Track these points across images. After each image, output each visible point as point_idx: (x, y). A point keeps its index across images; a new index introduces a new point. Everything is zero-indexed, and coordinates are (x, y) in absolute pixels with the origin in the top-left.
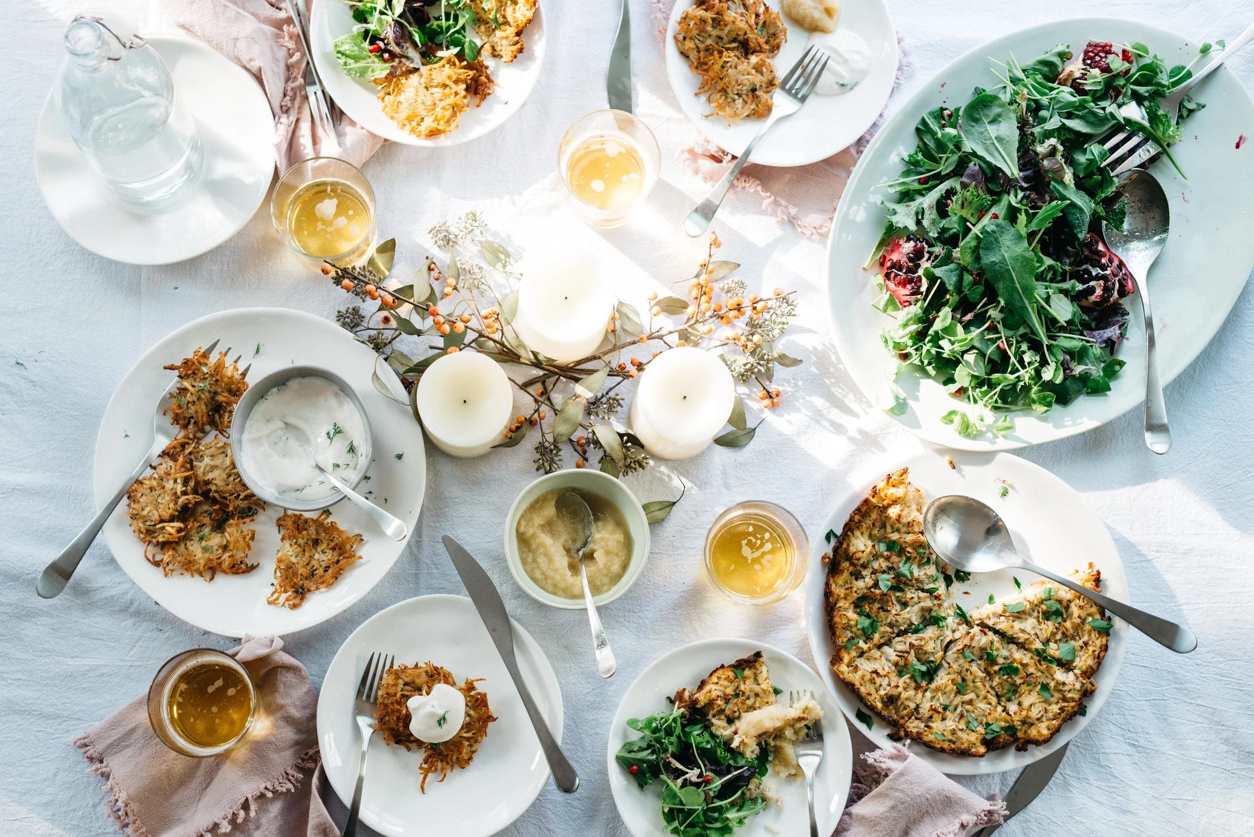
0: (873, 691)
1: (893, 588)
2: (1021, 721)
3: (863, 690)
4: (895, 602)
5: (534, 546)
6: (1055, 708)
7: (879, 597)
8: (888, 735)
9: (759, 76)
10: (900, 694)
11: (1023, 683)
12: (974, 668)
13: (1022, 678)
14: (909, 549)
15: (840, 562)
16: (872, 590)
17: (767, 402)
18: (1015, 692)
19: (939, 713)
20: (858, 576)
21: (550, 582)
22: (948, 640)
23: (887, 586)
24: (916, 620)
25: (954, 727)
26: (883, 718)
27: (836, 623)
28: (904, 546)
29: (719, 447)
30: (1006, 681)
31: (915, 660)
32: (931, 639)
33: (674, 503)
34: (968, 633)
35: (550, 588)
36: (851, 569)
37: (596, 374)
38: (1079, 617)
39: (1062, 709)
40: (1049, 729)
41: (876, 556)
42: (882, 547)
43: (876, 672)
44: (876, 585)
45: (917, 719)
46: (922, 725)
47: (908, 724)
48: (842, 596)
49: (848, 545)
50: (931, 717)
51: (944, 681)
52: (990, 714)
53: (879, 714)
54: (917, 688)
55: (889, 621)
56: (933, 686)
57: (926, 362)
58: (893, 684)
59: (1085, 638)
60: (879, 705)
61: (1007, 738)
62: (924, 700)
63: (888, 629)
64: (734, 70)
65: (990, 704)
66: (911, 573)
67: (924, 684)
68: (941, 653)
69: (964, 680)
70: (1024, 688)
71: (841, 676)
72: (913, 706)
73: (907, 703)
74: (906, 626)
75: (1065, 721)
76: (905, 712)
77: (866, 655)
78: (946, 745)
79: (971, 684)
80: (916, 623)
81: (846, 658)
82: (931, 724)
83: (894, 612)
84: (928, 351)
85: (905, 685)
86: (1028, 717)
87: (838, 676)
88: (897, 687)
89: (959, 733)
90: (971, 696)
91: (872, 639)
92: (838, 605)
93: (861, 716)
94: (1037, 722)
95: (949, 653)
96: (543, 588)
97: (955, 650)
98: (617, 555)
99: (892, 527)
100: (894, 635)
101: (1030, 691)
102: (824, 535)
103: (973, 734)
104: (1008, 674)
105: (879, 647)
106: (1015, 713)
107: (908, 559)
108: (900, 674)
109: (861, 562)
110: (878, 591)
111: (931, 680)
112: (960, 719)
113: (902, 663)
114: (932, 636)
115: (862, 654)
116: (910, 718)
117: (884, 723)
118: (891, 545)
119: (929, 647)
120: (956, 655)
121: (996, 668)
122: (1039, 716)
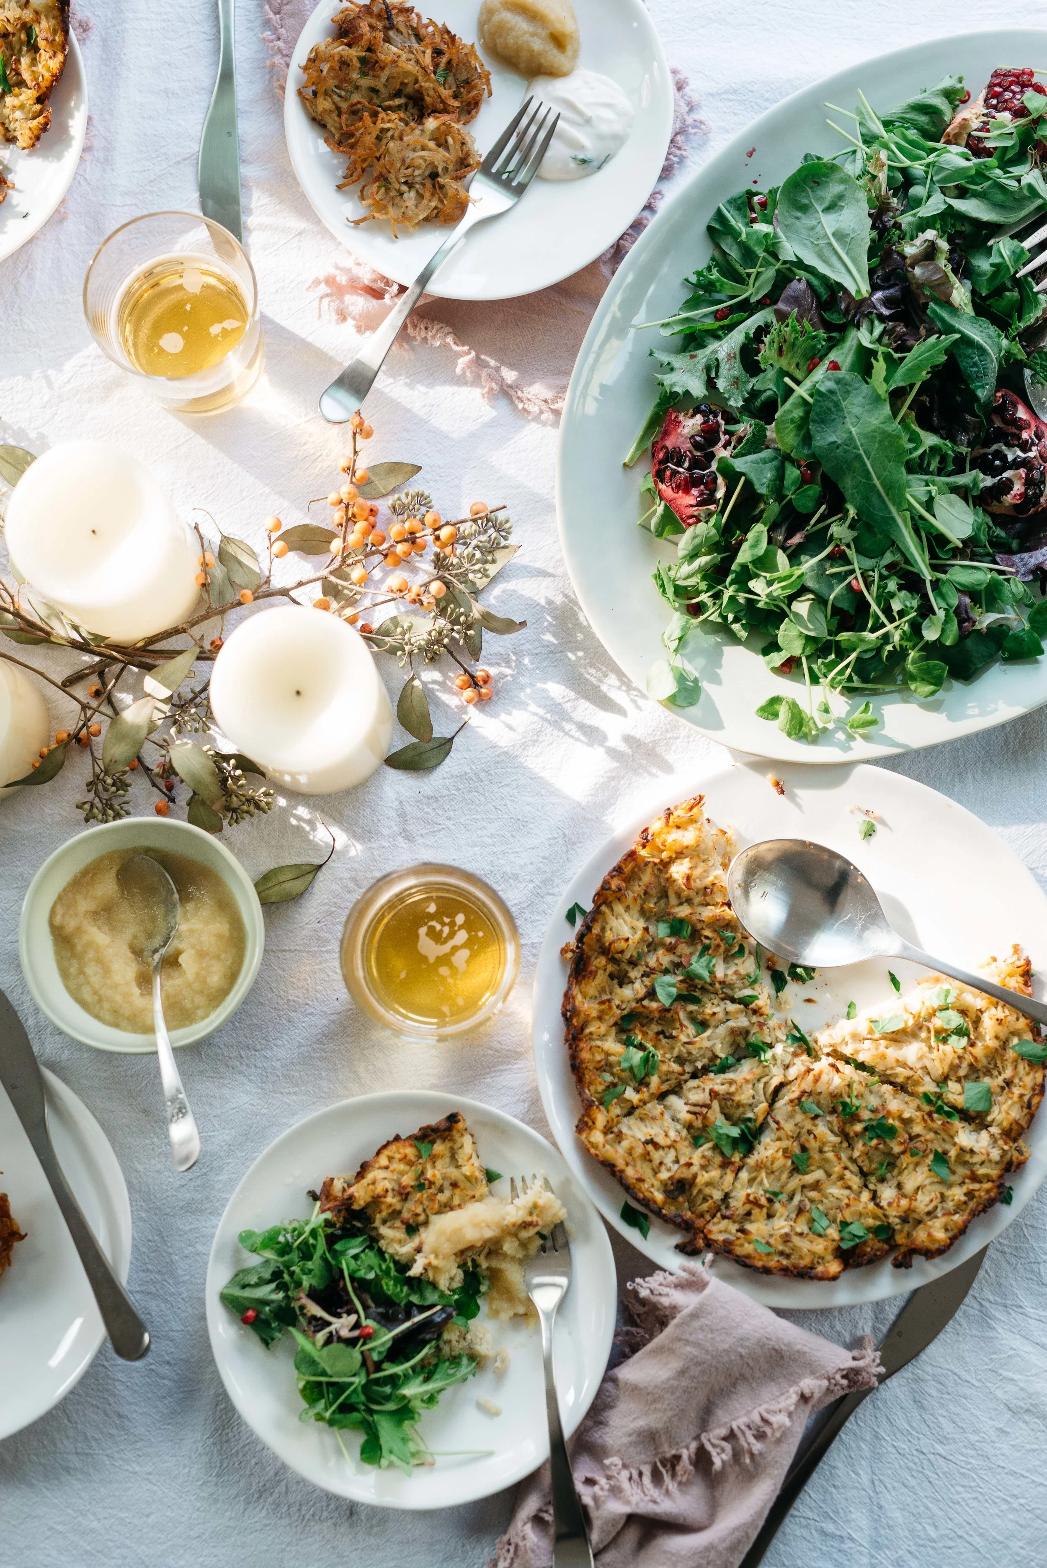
0: (647, 1174)
1: (681, 998)
2: (900, 1217)
3: (630, 1172)
4: (686, 1022)
5: (79, 948)
6: (958, 1194)
7: (657, 1015)
8: (677, 1247)
9: (442, 151)
10: (695, 1176)
11: (904, 1152)
12: (821, 1129)
13: (901, 1143)
14: (707, 932)
15: (589, 958)
16: (646, 1003)
17: (469, 693)
18: (892, 1165)
19: (761, 1207)
20: (622, 980)
21: (106, 1005)
22: (775, 1082)
23: (669, 995)
24: (722, 1052)
25: (787, 1230)
26: (666, 1219)
27: (582, 1062)
28: (699, 926)
29: (392, 771)
30: (876, 1148)
31: (722, 1117)
32: (747, 1081)
33: (320, 867)
34: (809, 1071)
35: (108, 1017)
36: (610, 968)
37: (180, 659)
38: (997, 1037)
39: (970, 1194)
40: (947, 1230)
41: (652, 946)
42: (661, 931)
43: (651, 1142)
44: (651, 994)
45: (724, 1217)
46: (734, 1228)
47: (710, 1226)
48: (594, 1014)
49: (603, 929)
50: (749, 1214)
51: (770, 1152)
52: (848, 1205)
53: (658, 1213)
54: (725, 1164)
55: (676, 1053)
56: (751, 1160)
57: (731, 617)
58: (683, 1161)
59: (1008, 1073)
60: (659, 1197)
61: (878, 1245)
62: (738, 1185)
63: (676, 1067)
64: (398, 142)
65: (849, 1188)
66: (712, 973)
67: (736, 1158)
68: (764, 1106)
69: (804, 1149)
70: (905, 1160)
71: (593, 1151)
72: (717, 1195)
73: (707, 1191)
74: (705, 1061)
75: (974, 1214)
76: (705, 1206)
77: (637, 1112)
78: (772, 1263)
79: (816, 1156)
80: (723, 1055)
81: (601, 1119)
82: (748, 1227)
83: (683, 1038)
84: (732, 598)
85: (703, 1162)
86: (910, 1210)
87: (588, 1151)
88: (689, 1165)
89: (796, 1240)
90: (818, 1174)
91: (647, 1085)
92: (587, 1031)
93: (630, 1216)
94: (926, 1218)
95: (781, 1103)
96: (97, 1017)
97: (786, 1099)
98: (217, 957)
99: (678, 895)
100: (687, 1076)
101: (917, 1164)
102: (565, 912)
103: (820, 1240)
104: (878, 1137)
105: (662, 1097)
106: (890, 1204)
107: (706, 948)
108: (696, 1142)
109: (627, 956)
110: (654, 1005)
111: (750, 1150)
112: (797, 1215)
113: (698, 1123)
114: (748, 1077)
115: (631, 1111)
116: (714, 1216)
117: (671, 1226)
118: (677, 927)
119: (745, 1096)
120: (789, 1108)
121: (858, 1127)
122: (930, 1208)
